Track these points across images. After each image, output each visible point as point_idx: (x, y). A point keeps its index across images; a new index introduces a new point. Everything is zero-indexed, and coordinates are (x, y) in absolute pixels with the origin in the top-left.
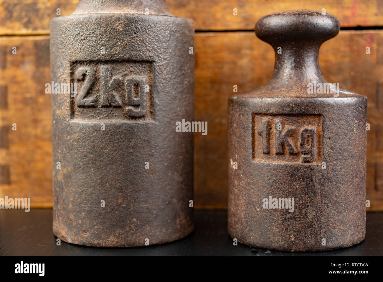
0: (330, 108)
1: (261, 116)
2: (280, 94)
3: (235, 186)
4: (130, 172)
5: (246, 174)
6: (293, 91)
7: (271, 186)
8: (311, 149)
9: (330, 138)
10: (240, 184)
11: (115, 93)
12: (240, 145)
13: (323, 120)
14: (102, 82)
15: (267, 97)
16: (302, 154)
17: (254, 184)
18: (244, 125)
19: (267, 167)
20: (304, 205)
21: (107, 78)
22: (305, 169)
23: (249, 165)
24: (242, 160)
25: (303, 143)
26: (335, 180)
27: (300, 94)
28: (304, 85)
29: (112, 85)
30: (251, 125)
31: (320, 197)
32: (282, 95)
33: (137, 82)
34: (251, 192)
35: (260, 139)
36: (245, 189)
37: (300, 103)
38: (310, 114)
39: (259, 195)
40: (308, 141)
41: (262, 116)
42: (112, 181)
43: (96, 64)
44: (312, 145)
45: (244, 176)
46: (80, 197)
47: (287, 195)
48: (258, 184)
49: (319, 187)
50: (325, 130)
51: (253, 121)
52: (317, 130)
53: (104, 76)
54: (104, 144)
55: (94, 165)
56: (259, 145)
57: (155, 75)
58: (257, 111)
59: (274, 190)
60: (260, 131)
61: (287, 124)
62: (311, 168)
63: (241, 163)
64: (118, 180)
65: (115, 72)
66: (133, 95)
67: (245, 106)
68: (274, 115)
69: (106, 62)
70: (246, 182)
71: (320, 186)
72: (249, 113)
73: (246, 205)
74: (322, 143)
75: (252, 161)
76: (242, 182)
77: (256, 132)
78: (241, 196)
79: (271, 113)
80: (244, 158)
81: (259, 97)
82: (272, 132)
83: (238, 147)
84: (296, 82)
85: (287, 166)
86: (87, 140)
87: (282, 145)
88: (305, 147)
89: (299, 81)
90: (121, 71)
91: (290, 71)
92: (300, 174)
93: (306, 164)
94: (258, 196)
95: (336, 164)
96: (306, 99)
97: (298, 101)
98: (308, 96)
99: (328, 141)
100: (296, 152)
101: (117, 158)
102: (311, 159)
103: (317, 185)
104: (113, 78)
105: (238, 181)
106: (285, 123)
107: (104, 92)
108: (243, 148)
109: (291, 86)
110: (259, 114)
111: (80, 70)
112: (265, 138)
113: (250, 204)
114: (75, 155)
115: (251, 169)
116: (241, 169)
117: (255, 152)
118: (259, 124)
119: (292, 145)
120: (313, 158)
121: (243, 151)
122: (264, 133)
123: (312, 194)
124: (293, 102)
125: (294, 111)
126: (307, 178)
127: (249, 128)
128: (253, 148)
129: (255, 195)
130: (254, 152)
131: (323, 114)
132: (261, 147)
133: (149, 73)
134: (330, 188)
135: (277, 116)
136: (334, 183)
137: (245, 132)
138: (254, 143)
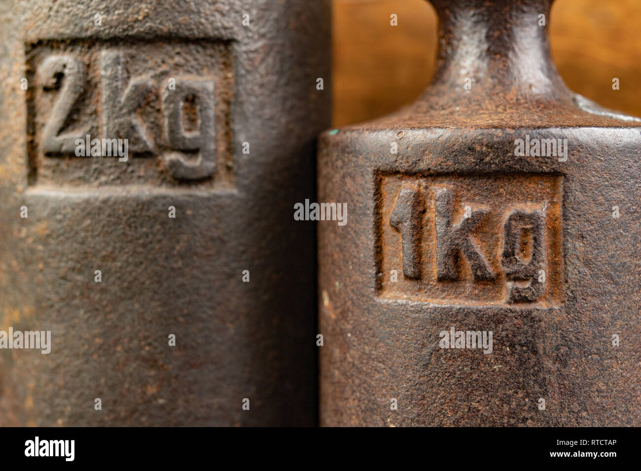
0: (583, 154)
1: (399, 178)
2: (448, 121)
3: (335, 363)
4: (175, 318)
5: (360, 332)
6: (483, 113)
7: (426, 366)
8: (532, 267)
9: (583, 237)
10: (345, 359)
11: (136, 120)
12: (344, 256)
13: (564, 187)
14: (104, 93)
15: (413, 128)
16: (509, 280)
17: (380, 360)
18: (355, 202)
19: (414, 315)
20: (514, 418)
21: (117, 81)
22: (516, 321)
23: (368, 309)
24: (352, 295)
25: (510, 250)
26: (598, 350)
27: (502, 119)
28: (512, 96)
29: (129, 98)
30: (371, 204)
31: (556, 396)
32: (453, 124)
33: (193, 92)
34: (374, 379)
35: (395, 239)
36: (360, 371)
37: (502, 143)
38: (529, 173)
39: (394, 389)
40: (525, 244)
41: (401, 179)
42: (131, 340)
43: (89, 48)
44: (534, 255)
45: (357, 337)
46: (51, 380)
47: (469, 390)
48: (390, 360)
49: (554, 368)
50: (570, 215)
51: (378, 194)
52: (548, 215)
53: (109, 78)
54: (110, 249)
55: (86, 300)
56: (395, 254)
57: (237, 76)
58: (388, 165)
59: (435, 377)
60: (395, 218)
61: (468, 200)
62: (532, 318)
63: (349, 303)
64: (146, 338)
65: (137, 67)
66: (183, 124)
67: (356, 153)
68: (431, 175)
69: (113, 41)
70: (360, 354)
71: (557, 365)
72: (368, 171)
73: (362, 412)
74: (561, 250)
75: (375, 298)
76: (352, 352)
77: (386, 220)
78: (348, 388)
79: (425, 171)
80: (355, 290)
81: (392, 129)
82: (428, 221)
83: (341, 262)
84: (491, 89)
85: (469, 313)
86: (68, 239)
87: (455, 256)
88: (517, 261)
89: (499, 88)
90: (151, 63)
91: (478, 63)
92: (504, 333)
93: (518, 307)
94: (392, 392)
95: (601, 306)
96: (518, 131)
97: (497, 137)
98: (523, 124)
99: (579, 244)
100: (493, 275)
101: (143, 283)
102: (534, 294)
103: (548, 364)
104: (133, 81)
105: (341, 348)
106: (462, 196)
107: (109, 117)
108: (353, 263)
109: (478, 101)
110: (394, 173)
111: (50, 62)
112: (409, 237)
113: (372, 410)
114: (40, 277)
115: (373, 319)
116: (348, 319)
117: (384, 275)
118: (392, 201)
119: (482, 255)
120: (538, 290)
121: (353, 272)
122: (406, 224)
123: (537, 388)
124: (482, 139)
125: (486, 163)
126: (522, 346)
127: (369, 212)
128: (379, 265)
129: (383, 387)
130: (380, 274)
131: (566, 171)
132: (398, 260)
133: (221, 70)
134: (585, 369)
135: (440, 179)
136: (595, 357)
137: (358, 222)
138: (381, 250)
